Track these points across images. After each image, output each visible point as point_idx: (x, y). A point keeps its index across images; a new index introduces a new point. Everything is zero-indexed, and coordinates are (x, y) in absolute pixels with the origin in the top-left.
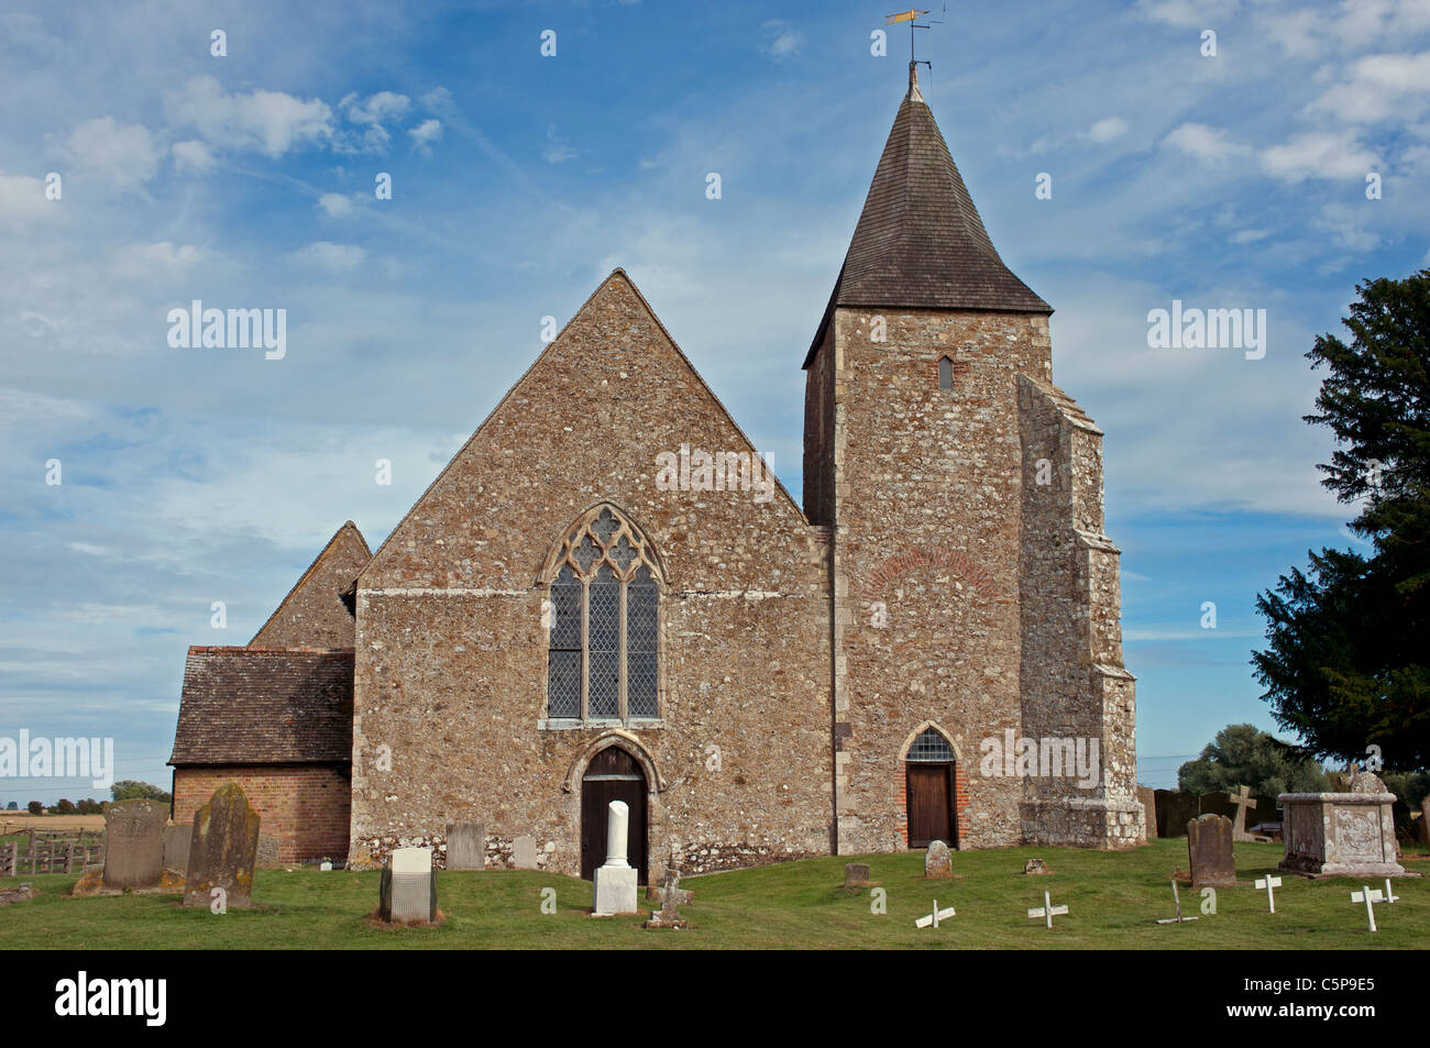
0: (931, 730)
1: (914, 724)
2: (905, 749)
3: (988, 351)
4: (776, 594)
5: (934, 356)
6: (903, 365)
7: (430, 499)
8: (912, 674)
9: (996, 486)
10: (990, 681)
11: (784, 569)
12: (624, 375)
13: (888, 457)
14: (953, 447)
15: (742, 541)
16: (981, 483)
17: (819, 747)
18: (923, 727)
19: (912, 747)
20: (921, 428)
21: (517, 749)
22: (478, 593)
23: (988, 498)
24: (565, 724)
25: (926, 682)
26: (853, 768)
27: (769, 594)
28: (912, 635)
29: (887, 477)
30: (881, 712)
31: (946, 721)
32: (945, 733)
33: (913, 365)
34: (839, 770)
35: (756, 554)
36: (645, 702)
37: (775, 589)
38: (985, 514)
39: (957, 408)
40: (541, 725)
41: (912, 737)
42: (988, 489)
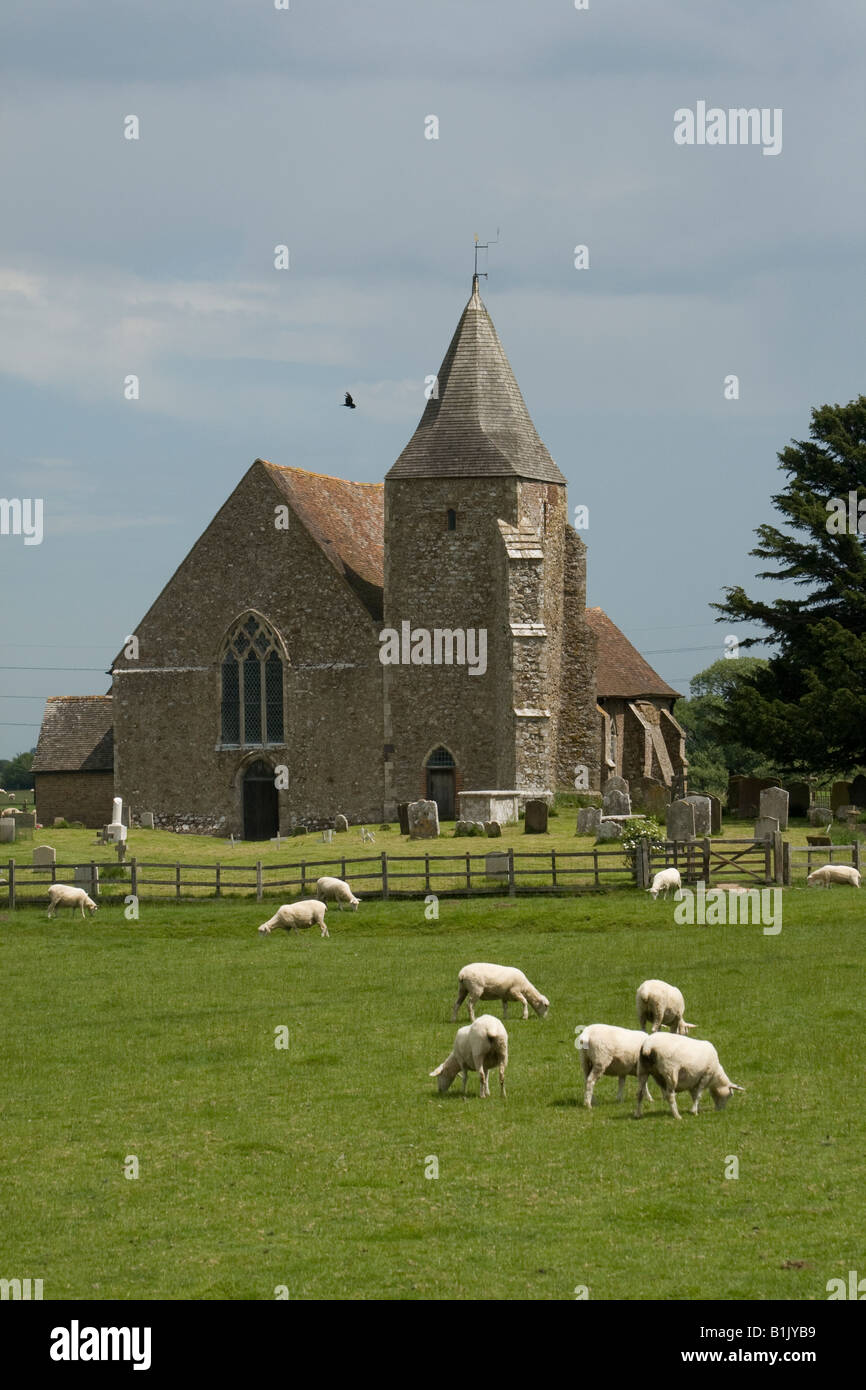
0: (441, 748)
1: (432, 744)
2: (426, 759)
3: (478, 504)
4: (352, 666)
5: (444, 509)
6: (425, 516)
7: (153, 613)
8: (430, 713)
9: (481, 593)
10: (476, 718)
11: (358, 649)
12: (263, 529)
13: (414, 577)
14: (455, 569)
15: (333, 632)
16: (472, 592)
17: (376, 759)
18: (436, 746)
19: (431, 758)
20: (435, 557)
21: (204, 762)
22: (180, 670)
23: (476, 601)
24: (230, 747)
25: (438, 719)
26: (394, 772)
27: (347, 665)
28: (430, 690)
29: (415, 590)
30: (412, 737)
31: (449, 743)
32: (450, 751)
33: (431, 515)
34: (387, 772)
35: (342, 640)
36: (276, 732)
37: (353, 661)
38: (475, 611)
39: (458, 543)
40: (217, 749)
41: (430, 752)
42: (476, 595)
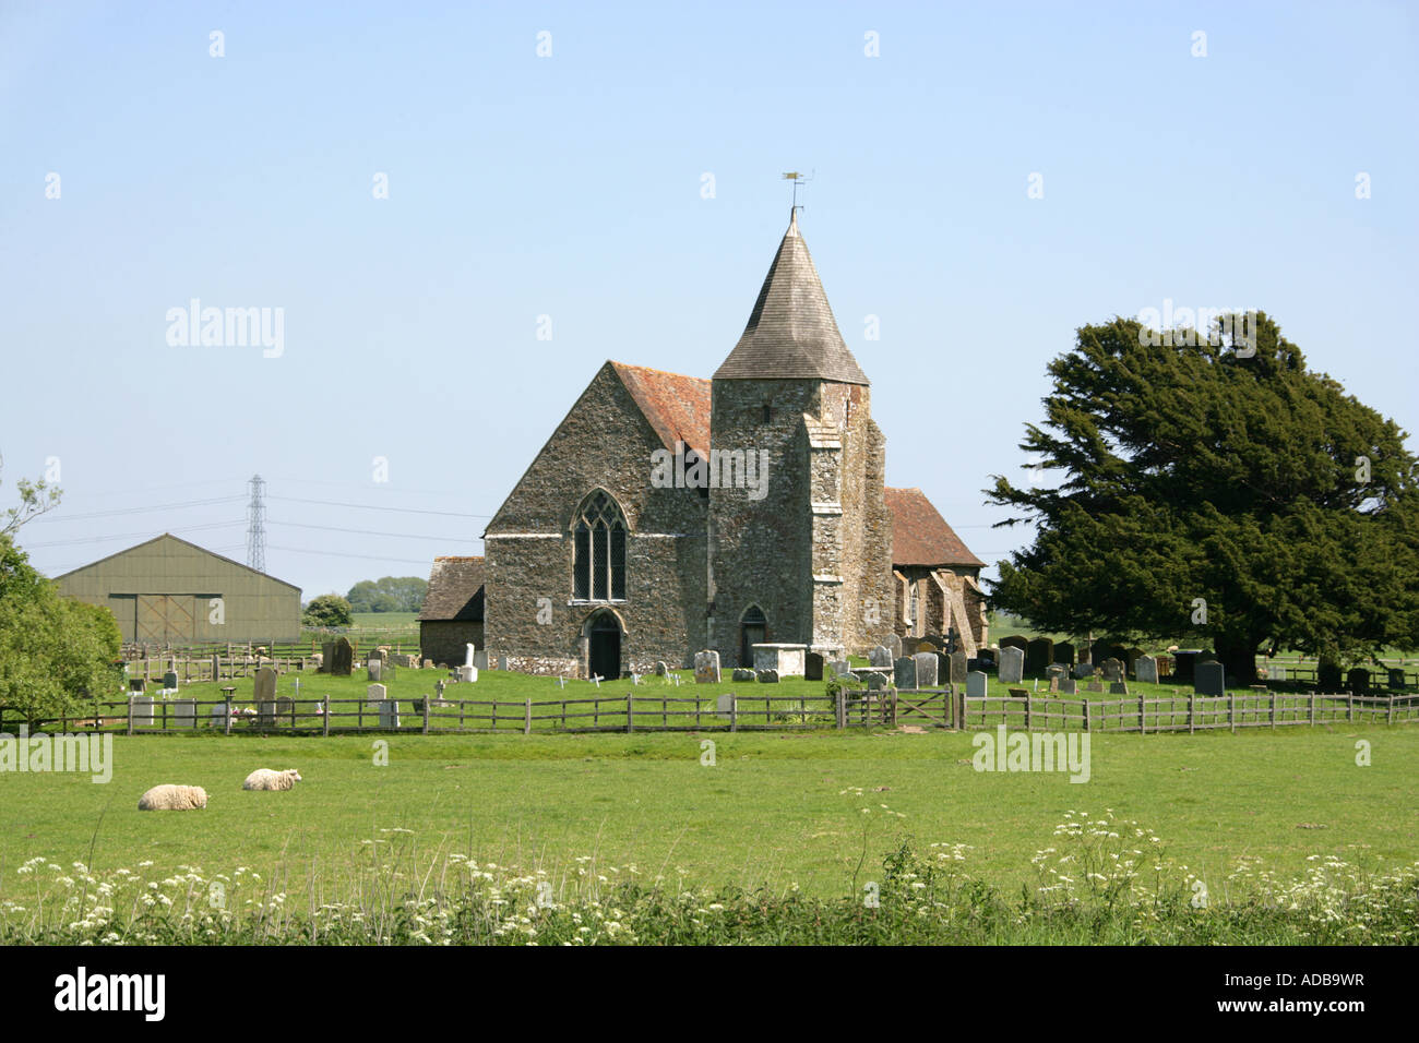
0: (755, 607)
1: (747, 603)
2: (742, 616)
3: (788, 401)
4: (683, 535)
5: (760, 405)
6: (744, 410)
8: (746, 577)
9: (789, 476)
10: (783, 582)
11: (688, 521)
12: (611, 419)
15: (667, 507)
16: (782, 475)
17: (701, 615)
18: (750, 605)
19: (746, 614)
21: (559, 615)
22: (541, 536)
23: (785, 483)
24: (580, 602)
25: (752, 581)
26: (715, 626)
28: (746, 557)
30: (730, 596)
31: (762, 602)
32: (761, 608)
33: (750, 410)
34: (709, 626)
35: (675, 514)
36: (619, 590)
37: (683, 532)
38: (784, 492)
39: (771, 433)
40: (570, 603)
41: (745, 610)
42: (786, 478)
